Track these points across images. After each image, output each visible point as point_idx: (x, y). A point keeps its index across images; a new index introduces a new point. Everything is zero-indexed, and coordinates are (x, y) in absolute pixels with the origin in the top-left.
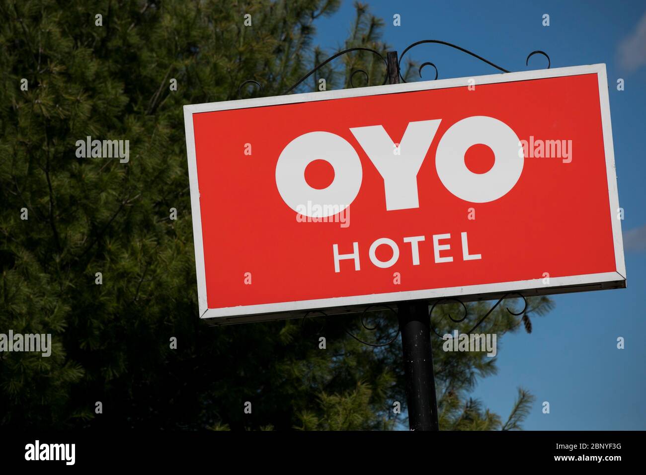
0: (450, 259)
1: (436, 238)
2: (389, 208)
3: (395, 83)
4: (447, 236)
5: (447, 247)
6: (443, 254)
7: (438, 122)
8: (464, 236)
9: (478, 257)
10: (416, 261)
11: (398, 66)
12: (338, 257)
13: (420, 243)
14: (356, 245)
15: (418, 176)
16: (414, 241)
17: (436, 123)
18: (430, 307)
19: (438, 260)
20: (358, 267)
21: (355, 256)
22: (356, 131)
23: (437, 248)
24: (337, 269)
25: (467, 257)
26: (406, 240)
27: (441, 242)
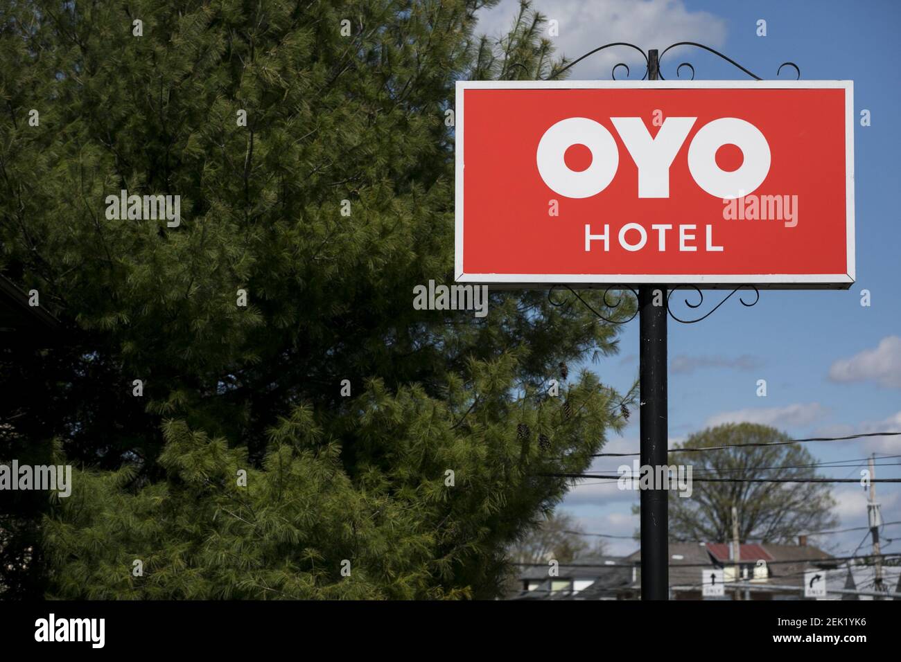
0: (694, 249)
1: (683, 228)
2: (641, 195)
3: (654, 79)
4: (693, 227)
5: (692, 237)
6: (688, 243)
7: (694, 119)
8: (709, 228)
9: (720, 249)
10: (662, 247)
11: (658, 64)
12: (589, 237)
13: (667, 231)
14: (607, 227)
15: (671, 169)
16: (662, 229)
17: (691, 121)
18: (669, 291)
19: (683, 248)
20: (607, 248)
21: (606, 237)
22: (616, 121)
23: (683, 237)
24: (588, 248)
25: (710, 248)
26: (654, 227)
27: (687, 232)
